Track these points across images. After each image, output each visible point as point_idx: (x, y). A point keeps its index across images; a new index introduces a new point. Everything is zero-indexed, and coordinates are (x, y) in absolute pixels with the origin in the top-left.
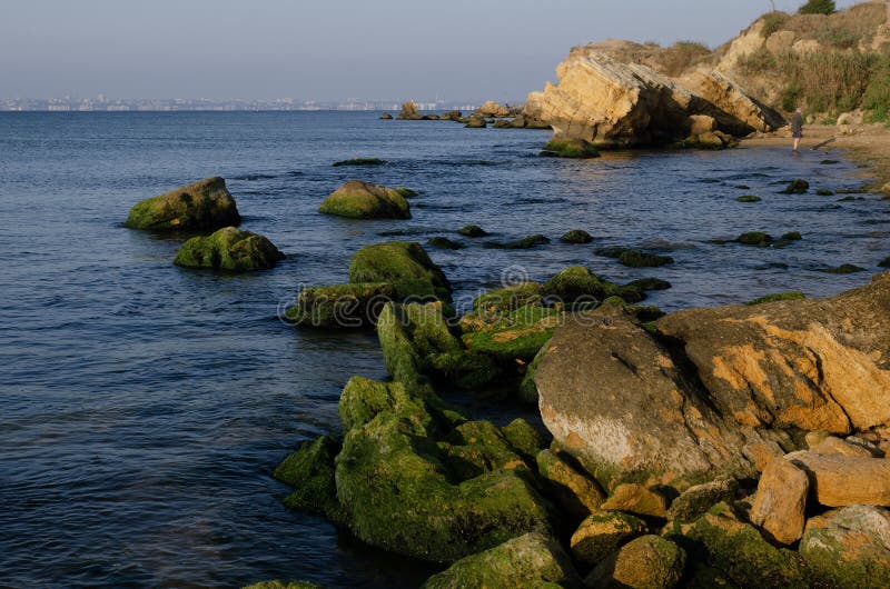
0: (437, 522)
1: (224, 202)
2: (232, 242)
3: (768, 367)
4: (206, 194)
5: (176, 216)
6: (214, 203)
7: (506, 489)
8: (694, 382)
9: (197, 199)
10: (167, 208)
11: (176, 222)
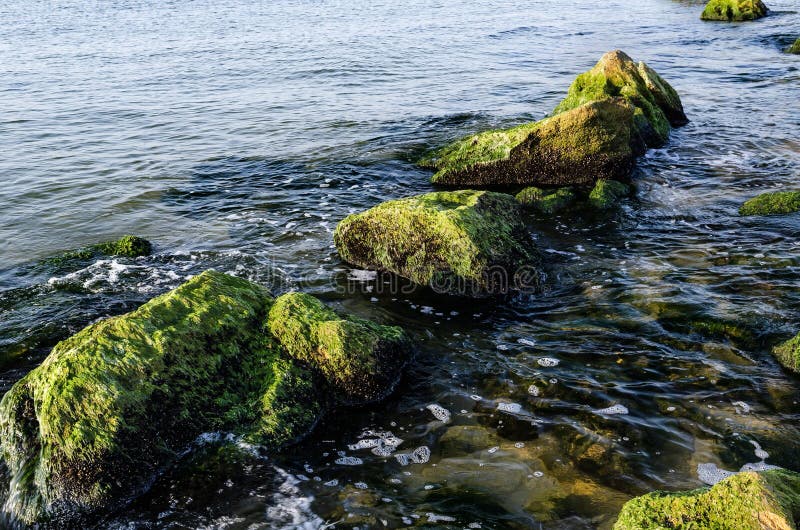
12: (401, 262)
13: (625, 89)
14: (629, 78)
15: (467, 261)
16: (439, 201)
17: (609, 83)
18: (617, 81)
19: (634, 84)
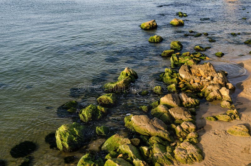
0: (170, 82)
1: (155, 24)
2: (156, 38)
3: (195, 71)
4: (152, 23)
5: (148, 27)
6: (154, 25)
7: (175, 80)
8: (190, 72)
9: (151, 24)
10: (147, 26)
11: (148, 28)
12: (105, 102)
13: (129, 74)
14: (129, 72)
15: (112, 102)
16: (108, 95)
17: (126, 73)
18: (127, 73)
19: (130, 73)
